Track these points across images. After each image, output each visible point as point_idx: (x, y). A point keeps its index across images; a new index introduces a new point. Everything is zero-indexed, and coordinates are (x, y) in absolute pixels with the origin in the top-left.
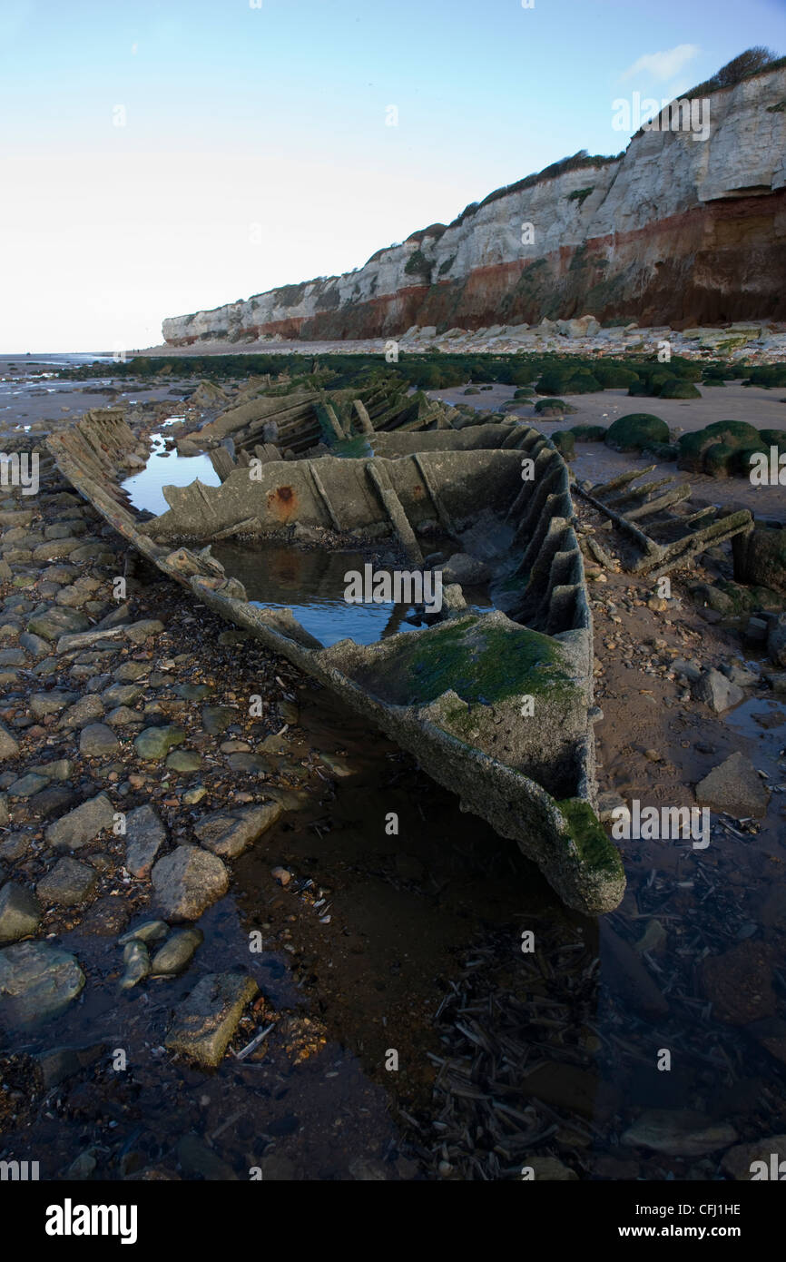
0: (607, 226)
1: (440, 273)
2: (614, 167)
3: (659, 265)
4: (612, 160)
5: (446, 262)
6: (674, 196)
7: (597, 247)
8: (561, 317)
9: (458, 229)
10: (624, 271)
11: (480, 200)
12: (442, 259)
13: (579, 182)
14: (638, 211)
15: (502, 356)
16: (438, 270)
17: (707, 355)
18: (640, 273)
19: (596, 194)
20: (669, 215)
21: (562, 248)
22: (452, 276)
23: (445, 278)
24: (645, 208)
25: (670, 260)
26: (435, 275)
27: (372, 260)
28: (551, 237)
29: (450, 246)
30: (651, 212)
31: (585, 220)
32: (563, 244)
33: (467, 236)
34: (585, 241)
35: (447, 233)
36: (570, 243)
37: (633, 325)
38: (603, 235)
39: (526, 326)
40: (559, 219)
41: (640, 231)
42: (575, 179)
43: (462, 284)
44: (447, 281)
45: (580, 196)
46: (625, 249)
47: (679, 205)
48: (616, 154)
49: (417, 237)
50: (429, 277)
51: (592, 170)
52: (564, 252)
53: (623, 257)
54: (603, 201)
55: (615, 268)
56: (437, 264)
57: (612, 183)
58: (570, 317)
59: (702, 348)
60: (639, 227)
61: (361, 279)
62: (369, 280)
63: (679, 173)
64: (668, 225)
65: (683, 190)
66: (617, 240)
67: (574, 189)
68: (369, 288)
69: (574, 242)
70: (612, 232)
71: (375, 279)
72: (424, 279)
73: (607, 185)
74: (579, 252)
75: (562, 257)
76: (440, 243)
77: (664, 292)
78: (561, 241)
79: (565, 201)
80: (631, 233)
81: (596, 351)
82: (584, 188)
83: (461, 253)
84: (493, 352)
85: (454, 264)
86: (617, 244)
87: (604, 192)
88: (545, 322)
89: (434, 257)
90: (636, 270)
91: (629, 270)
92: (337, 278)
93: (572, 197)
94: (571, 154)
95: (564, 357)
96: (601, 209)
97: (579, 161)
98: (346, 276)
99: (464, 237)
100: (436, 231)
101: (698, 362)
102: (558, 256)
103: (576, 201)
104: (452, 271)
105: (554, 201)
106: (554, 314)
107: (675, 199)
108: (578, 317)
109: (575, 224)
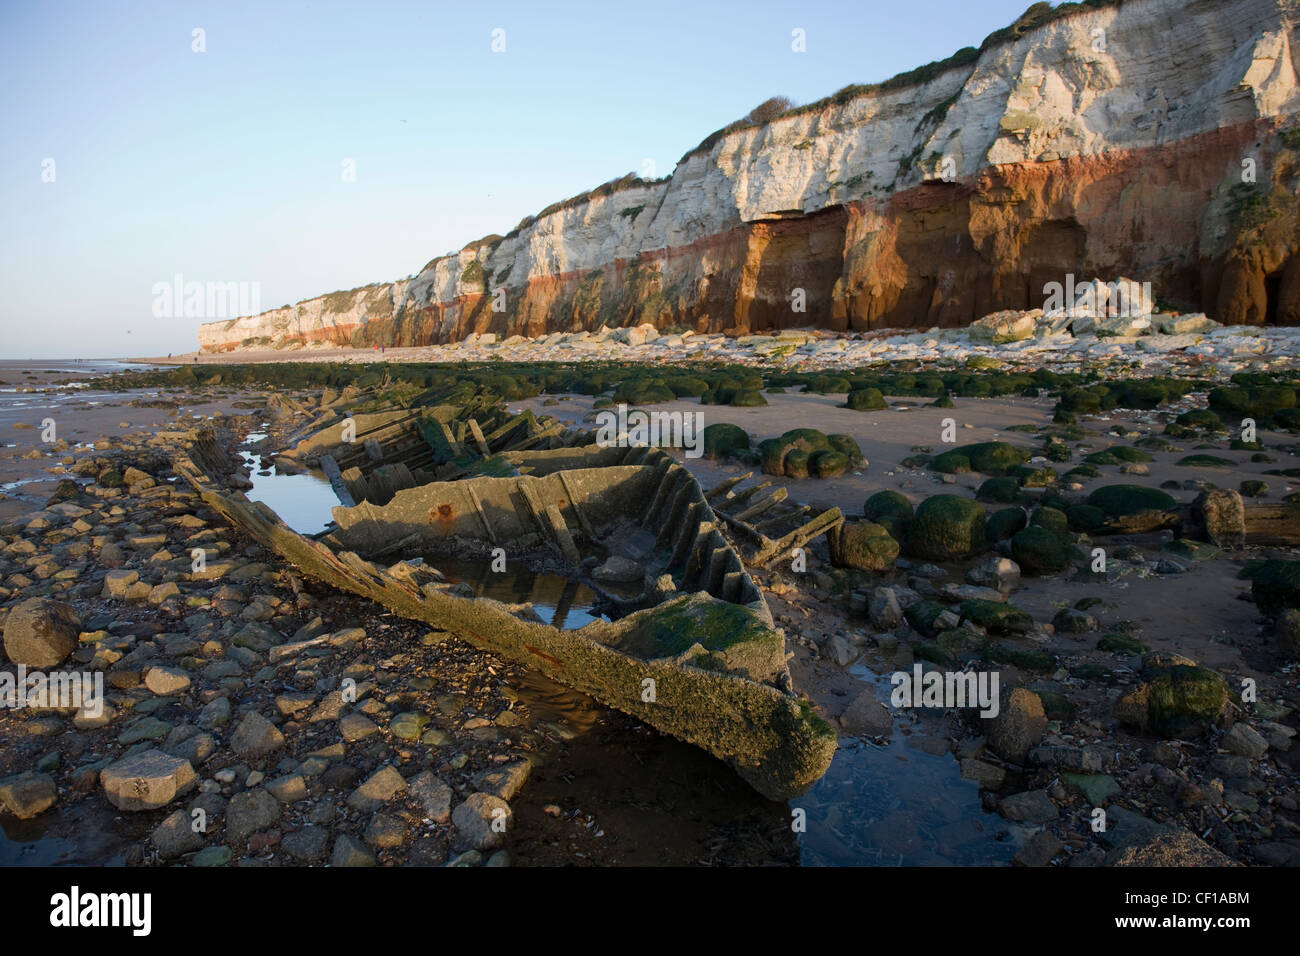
0: (660, 241)
1: (498, 282)
2: (662, 188)
3: (710, 277)
4: (659, 182)
5: (503, 271)
6: (719, 216)
7: (651, 260)
8: (620, 324)
9: (515, 240)
10: (679, 281)
11: (535, 214)
12: (499, 269)
13: (630, 200)
14: (687, 227)
15: (568, 364)
16: (495, 278)
17: (762, 361)
18: (693, 284)
19: (647, 213)
20: (715, 232)
21: (617, 260)
22: (510, 285)
23: (502, 286)
24: (693, 225)
25: (720, 273)
26: (492, 282)
27: (426, 267)
28: (607, 249)
29: (506, 256)
30: (699, 229)
31: (639, 234)
32: (619, 257)
33: (524, 247)
34: (639, 254)
35: (503, 245)
36: (625, 256)
37: (690, 332)
38: (656, 249)
39: (587, 333)
40: (612, 232)
41: (690, 246)
42: (627, 198)
43: (519, 293)
44: (505, 290)
45: (633, 213)
46: (677, 262)
47: (725, 224)
48: (663, 176)
49: (474, 246)
50: (487, 285)
51: (642, 190)
52: (620, 265)
53: (675, 269)
54: (654, 218)
55: (668, 280)
56: (494, 273)
57: (662, 203)
58: (628, 325)
59: (758, 355)
60: (689, 243)
61: (417, 286)
62: (425, 288)
63: (722, 196)
64: (716, 241)
65: (726, 211)
66: (668, 254)
67: (626, 206)
68: (425, 295)
69: (627, 254)
70: (664, 246)
71: (431, 286)
72: (482, 287)
73: (657, 203)
74: (634, 264)
75: (617, 269)
76: (497, 253)
77: (716, 301)
78: (616, 253)
79: (619, 217)
80: (681, 248)
81: (658, 358)
82: (635, 205)
83: (518, 263)
84: (557, 359)
85: (512, 273)
86: (670, 257)
87: (655, 210)
88: (605, 329)
89: (491, 267)
90: (688, 282)
91: (683, 281)
92: (392, 285)
93: (625, 213)
94: (622, 175)
95: (628, 365)
96: (653, 226)
97: (632, 182)
98: (400, 282)
99: (521, 248)
100: (494, 242)
101: (756, 368)
102: (614, 267)
103: (629, 218)
104: (509, 280)
105: (608, 217)
106: (612, 322)
107: (721, 219)
108: (636, 326)
109: (628, 239)
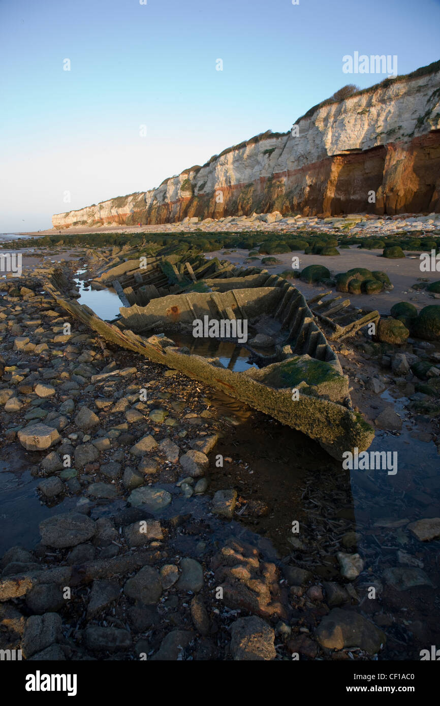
0: (283, 167)
1: (199, 190)
2: (285, 138)
3: (310, 186)
4: (284, 135)
5: (202, 184)
6: (315, 153)
7: (279, 177)
8: (262, 212)
9: (208, 168)
10: (293, 189)
11: (218, 154)
12: (199, 184)
13: (268, 145)
14: (298, 159)
15: (235, 233)
16: (197, 188)
17: (337, 231)
18: (301, 190)
19: (277, 152)
20: (313, 162)
21: (261, 178)
22: (205, 192)
23: (201, 193)
24: (302, 158)
25: (316, 184)
26: (196, 191)
27: (163, 183)
28: (255, 172)
29: (203, 176)
30: (305, 160)
31: (272, 164)
32: (262, 176)
33: (213, 172)
34: (272, 174)
35: (202, 170)
36: (265, 175)
37: (299, 216)
38: (282, 171)
39: (245, 217)
40: (258, 163)
41: (299, 170)
42: (266, 144)
43: (210, 196)
44: (203, 194)
45: (269, 152)
46: (293, 178)
47: (319, 157)
48: (286, 132)
49: (186, 172)
50: (193, 192)
51: (274, 140)
52: (262, 180)
53: (292, 182)
54: (281, 155)
55: (288, 188)
56: (197, 186)
57: (285, 146)
58: (267, 212)
59: (335, 228)
60: (299, 168)
61: (158, 193)
62: (162, 194)
63: (317, 142)
64: (313, 167)
65: (320, 150)
66: (288, 174)
67: (266, 149)
68: (162, 198)
69: (266, 174)
70: (285, 170)
71: (165, 193)
72: (191, 193)
73: (282, 146)
74: (270, 179)
75: (261, 182)
76: (199, 175)
77: (313, 199)
78: (260, 174)
79: (262, 155)
80: (295, 170)
81: (282, 230)
82: (271, 148)
83: (209, 180)
84: (230, 230)
85: (206, 186)
86: (289, 176)
87: (281, 150)
88: (254, 214)
89: (195, 182)
90: (299, 188)
91: (295, 189)
92: (145, 193)
93: (265, 152)
94: (264, 132)
95: (267, 233)
96: (280, 159)
97: (269, 135)
98: (149, 191)
99: (211, 172)
100: (197, 169)
101: (334, 235)
102: (259, 182)
103: (267, 155)
104: (205, 189)
105: (256, 155)
106: (258, 211)
107: (316, 154)
108: (271, 212)
109: (267, 166)
